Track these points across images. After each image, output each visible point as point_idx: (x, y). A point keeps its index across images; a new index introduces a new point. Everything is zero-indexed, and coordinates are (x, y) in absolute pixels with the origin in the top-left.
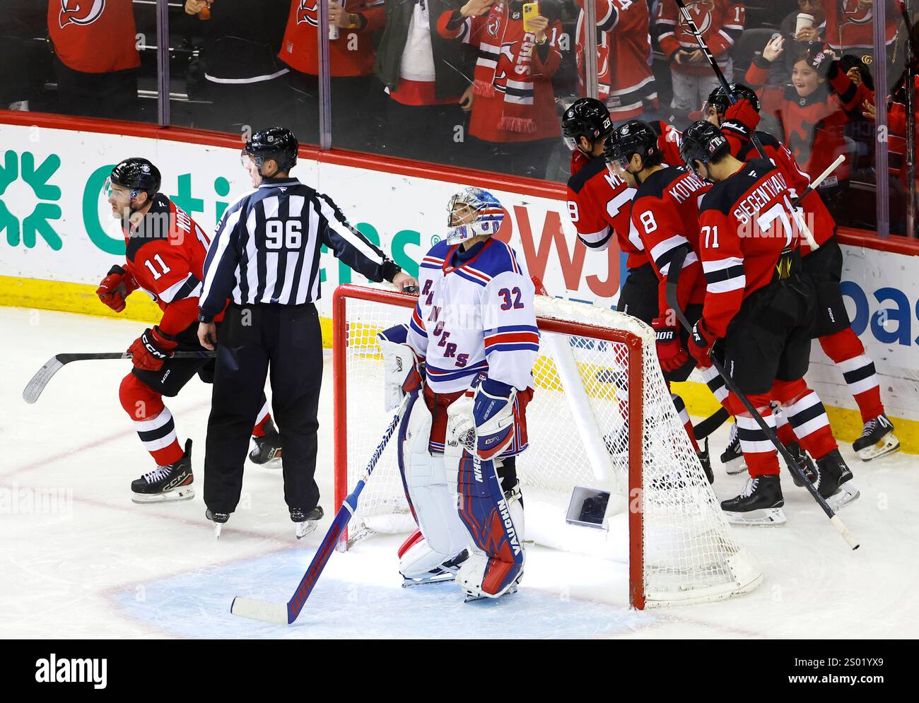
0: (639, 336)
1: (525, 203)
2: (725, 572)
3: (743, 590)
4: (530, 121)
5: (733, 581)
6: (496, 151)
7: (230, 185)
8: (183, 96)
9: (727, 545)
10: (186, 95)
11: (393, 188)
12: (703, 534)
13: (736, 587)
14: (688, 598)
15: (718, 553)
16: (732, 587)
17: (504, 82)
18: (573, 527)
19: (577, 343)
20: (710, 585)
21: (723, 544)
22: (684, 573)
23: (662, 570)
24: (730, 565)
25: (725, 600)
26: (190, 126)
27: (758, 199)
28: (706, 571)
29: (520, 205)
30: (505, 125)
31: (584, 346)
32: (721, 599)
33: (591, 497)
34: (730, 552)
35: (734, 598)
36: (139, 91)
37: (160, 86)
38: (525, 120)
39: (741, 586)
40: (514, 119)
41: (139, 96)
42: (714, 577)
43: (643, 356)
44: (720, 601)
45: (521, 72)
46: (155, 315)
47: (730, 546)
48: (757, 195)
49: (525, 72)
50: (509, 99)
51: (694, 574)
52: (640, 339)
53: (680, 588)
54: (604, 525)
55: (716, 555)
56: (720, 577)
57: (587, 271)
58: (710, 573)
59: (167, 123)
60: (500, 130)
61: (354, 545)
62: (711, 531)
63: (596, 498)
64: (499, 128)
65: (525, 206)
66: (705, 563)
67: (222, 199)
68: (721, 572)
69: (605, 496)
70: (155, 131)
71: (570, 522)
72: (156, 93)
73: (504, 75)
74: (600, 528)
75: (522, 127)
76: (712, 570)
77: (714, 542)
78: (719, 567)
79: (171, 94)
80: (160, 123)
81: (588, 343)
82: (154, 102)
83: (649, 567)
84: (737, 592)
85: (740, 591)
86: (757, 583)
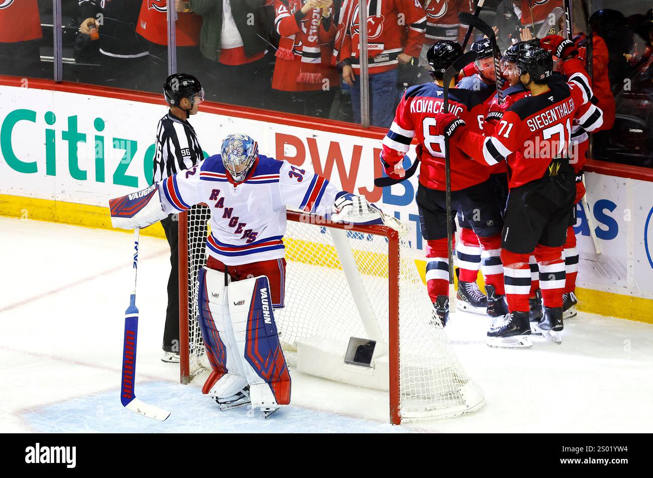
0: (396, 230)
1: (315, 136)
2: (458, 398)
3: (471, 410)
4: (320, 74)
5: (463, 404)
6: (295, 99)
7: (105, 123)
8: (71, 61)
9: (459, 379)
10: (74, 60)
11: (221, 125)
12: (442, 371)
13: (466, 408)
14: (432, 416)
15: (452, 384)
16: (463, 408)
17: (300, 48)
18: (349, 366)
19: (352, 235)
20: (447, 407)
21: (457, 378)
22: (429, 398)
23: (413, 396)
24: (461, 392)
25: (459, 417)
26: (76, 82)
27: (549, 117)
28: (445, 397)
29: (311, 137)
30: (302, 79)
31: (357, 237)
32: (455, 417)
33: (363, 344)
34: (461, 384)
35: (464, 416)
36: (41, 57)
37: (55, 53)
38: (316, 74)
39: (469, 408)
40: (308, 74)
41: (41, 60)
42: (450, 401)
43: (399, 244)
44: (455, 418)
45: (312, 41)
46: (52, 216)
47: (461, 379)
48: (549, 114)
49: (315, 40)
50: (305, 60)
51: (436, 399)
52: (397, 232)
53: (426, 408)
54: (371, 364)
55: (451, 385)
56: (454, 401)
57: (359, 184)
58: (446, 399)
59: (61, 80)
60: (299, 83)
61: (194, 379)
62: (448, 368)
63: (366, 346)
64: (298, 81)
65: (314, 138)
66: (444, 391)
67: (100, 134)
68: (455, 398)
69: (373, 344)
70: (52, 85)
71: (347, 363)
72: (53, 58)
73: (300, 44)
74: (369, 366)
75: (315, 80)
76: (449, 396)
77: (450, 376)
78: (454, 394)
79: (63, 59)
80: (56, 79)
81: (360, 235)
82: (51, 65)
83: (403, 394)
84: (466, 412)
85: (469, 411)
86: (480, 405)
